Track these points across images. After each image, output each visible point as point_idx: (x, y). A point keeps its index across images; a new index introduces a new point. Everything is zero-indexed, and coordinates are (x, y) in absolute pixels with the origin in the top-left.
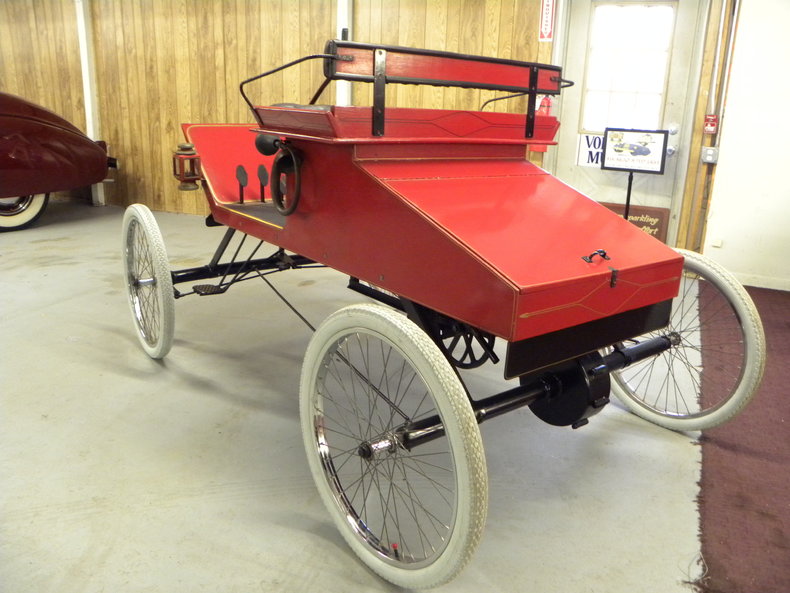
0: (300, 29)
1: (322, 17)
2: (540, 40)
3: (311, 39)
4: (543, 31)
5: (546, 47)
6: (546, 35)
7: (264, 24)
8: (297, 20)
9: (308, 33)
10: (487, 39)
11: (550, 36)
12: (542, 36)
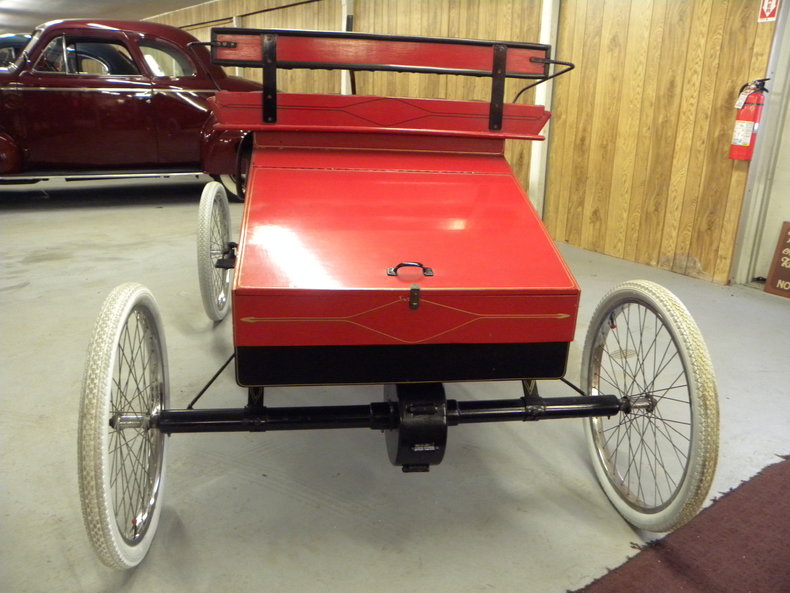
0: (512, 22)
1: (532, 8)
2: (760, 20)
3: (521, 32)
4: (765, 8)
5: (767, 28)
6: (768, 14)
7: (482, 17)
8: (510, 11)
9: (519, 25)
10: (696, 23)
11: (772, 15)
12: (763, 15)
